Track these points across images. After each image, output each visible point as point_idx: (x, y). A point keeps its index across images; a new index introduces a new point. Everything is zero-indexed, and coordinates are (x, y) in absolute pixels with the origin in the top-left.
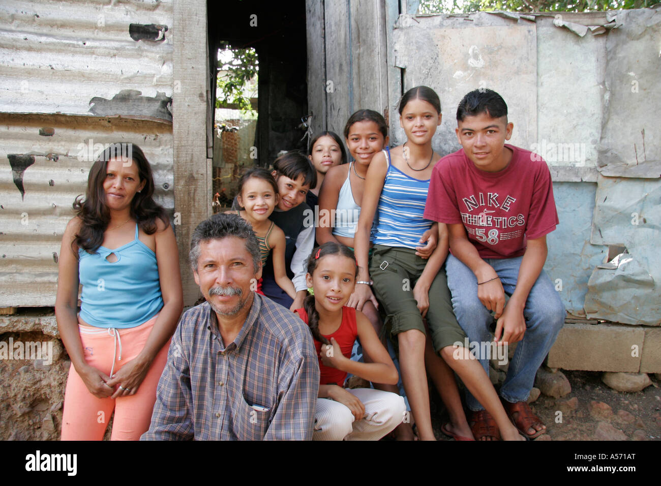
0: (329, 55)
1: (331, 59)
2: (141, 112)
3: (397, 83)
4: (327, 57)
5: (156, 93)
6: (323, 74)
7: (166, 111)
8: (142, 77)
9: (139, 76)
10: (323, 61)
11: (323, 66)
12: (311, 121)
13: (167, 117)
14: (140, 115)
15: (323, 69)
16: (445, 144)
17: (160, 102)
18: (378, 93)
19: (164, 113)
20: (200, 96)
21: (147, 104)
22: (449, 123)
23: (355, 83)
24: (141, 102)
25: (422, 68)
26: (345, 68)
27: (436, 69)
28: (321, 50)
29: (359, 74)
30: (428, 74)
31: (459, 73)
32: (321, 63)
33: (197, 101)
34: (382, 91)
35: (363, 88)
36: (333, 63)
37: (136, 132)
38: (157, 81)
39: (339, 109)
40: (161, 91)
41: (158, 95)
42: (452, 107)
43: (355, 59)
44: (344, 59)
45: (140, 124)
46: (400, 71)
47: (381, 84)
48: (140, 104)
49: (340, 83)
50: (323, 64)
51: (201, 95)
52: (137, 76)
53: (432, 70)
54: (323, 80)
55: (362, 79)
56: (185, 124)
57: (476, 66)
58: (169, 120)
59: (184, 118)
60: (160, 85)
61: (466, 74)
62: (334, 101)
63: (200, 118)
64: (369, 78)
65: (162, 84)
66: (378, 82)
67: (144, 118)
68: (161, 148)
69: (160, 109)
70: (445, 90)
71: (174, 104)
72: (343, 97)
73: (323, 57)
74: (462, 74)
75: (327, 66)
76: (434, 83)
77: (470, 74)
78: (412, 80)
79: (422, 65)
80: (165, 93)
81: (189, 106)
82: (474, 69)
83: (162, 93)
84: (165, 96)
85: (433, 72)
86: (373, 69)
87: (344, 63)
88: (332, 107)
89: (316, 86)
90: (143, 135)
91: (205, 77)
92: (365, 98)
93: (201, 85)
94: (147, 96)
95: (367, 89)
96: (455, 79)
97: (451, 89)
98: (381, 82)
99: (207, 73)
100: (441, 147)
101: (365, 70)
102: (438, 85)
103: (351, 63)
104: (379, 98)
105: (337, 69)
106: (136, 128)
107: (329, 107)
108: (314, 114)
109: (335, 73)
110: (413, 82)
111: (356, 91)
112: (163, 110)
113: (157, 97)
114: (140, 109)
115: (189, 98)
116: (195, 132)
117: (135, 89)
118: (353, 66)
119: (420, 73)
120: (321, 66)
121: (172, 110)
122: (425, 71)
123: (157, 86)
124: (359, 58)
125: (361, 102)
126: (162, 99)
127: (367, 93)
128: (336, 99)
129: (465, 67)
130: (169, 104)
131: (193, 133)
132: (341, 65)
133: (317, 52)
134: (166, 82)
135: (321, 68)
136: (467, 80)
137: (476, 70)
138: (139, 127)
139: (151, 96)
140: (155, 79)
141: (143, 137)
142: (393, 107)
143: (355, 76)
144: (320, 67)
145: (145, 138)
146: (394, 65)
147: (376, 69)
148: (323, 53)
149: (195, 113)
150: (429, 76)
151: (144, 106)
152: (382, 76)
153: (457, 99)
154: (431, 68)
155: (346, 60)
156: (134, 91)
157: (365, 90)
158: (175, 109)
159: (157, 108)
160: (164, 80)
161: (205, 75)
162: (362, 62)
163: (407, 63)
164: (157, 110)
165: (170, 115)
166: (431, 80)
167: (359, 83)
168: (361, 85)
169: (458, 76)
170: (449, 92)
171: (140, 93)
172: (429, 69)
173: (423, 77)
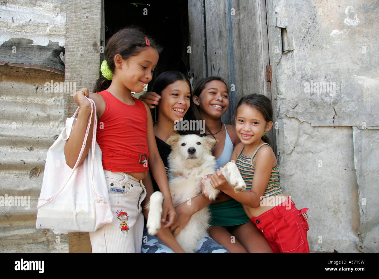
0: (209, 26)
1: (211, 28)
2: (30, 61)
3: (278, 41)
4: (207, 28)
5: (49, 42)
6: (203, 42)
7: (58, 60)
8: (34, 26)
9: (31, 25)
10: (203, 32)
11: (203, 36)
12: (193, 81)
13: (59, 67)
14: (30, 64)
15: (204, 39)
16: (326, 96)
17: (52, 51)
18: (260, 51)
19: (56, 62)
20: (93, 46)
21: (37, 53)
22: (329, 77)
23: (235, 45)
24: (32, 51)
25: (301, 27)
26: (225, 34)
27: (315, 29)
28: (202, 24)
29: (239, 37)
30: (307, 33)
31: (335, 32)
32: (201, 33)
33: (90, 51)
34: (264, 49)
35: (244, 49)
36: (213, 32)
37: (27, 82)
38: (50, 31)
39: (219, 69)
40: (54, 40)
41: (51, 44)
42: (330, 62)
43: (235, 25)
44: (223, 27)
45: (33, 74)
46: (280, 30)
47: (262, 44)
48: (30, 52)
49: (220, 47)
50: (203, 34)
51: (95, 45)
52: (29, 25)
53: (311, 30)
54: (204, 47)
55: (243, 40)
56: (78, 73)
57: (352, 24)
58: (61, 69)
59: (77, 68)
60: (53, 35)
61: (342, 32)
62: (214, 63)
63: (93, 68)
64: (250, 39)
65: (56, 33)
66: (259, 41)
67: (34, 66)
68: (53, 99)
69: (52, 58)
70: (323, 47)
71: (67, 53)
72: (223, 58)
73: (203, 29)
74: (338, 33)
75: (207, 35)
76: (313, 41)
77: (345, 33)
78: (292, 38)
79: (302, 25)
80: (58, 43)
81: (82, 55)
82: (350, 27)
83: (55, 42)
84: (58, 45)
85: (311, 31)
86: (255, 30)
87: (224, 30)
88: (213, 68)
89: (197, 52)
90: (34, 85)
91: (99, 27)
92: (246, 57)
93: (95, 35)
94: (39, 45)
95: (248, 48)
96: (332, 37)
97: (328, 47)
98: (262, 41)
99: (102, 24)
100: (322, 99)
101: (246, 33)
102: (317, 43)
103: (231, 29)
104: (261, 56)
105: (217, 36)
106: (27, 78)
107: (209, 68)
108: (195, 74)
109: (215, 40)
110: (293, 40)
111: (237, 53)
112: (55, 59)
113: (49, 46)
114: (30, 57)
115: (82, 47)
116: (87, 82)
117: (27, 38)
118: (233, 30)
119: (300, 32)
120: (202, 36)
121: (64, 60)
122: (304, 30)
123: (50, 35)
124: (239, 24)
125: (242, 61)
126: (55, 48)
127: (249, 52)
128: (216, 61)
129: (342, 26)
130: (62, 53)
131: (86, 83)
132: (221, 33)
133: (197, 26)
134: (60, 32)
135: (202, 38)
136: (343, 37)
137: (352, 29)
138: (31, 77)
139: (43, 45)
140: (48, 29)
141: (35, 87)
142: (276, 63)
143: (235, 39)
144: (200, 37)
145: (37, 89)
146: (275, 26)
147: (258, 30)
148: (203, 26)
149: (89, 63)
150: (308, 34)
151: (35, 54)
152: (263, 35)
153: (334, 55)
154: (310, 27)
155: (225, 27)
156: (25, 39)
157: (246, 50)
158: (67, 58)
159: (48, 57)
160: (57, 29)
161: (99, 25)
162: (242, 26)
163: (287, 24)
164: (49, 58)
165: (63, 64)
166: (310, 38)
167: (240, 45)
168: (242, 46)
169: (335, 35)
170: (326, 49)
171: (31, 42)
172: (309, 29)
173: (303, 36)
